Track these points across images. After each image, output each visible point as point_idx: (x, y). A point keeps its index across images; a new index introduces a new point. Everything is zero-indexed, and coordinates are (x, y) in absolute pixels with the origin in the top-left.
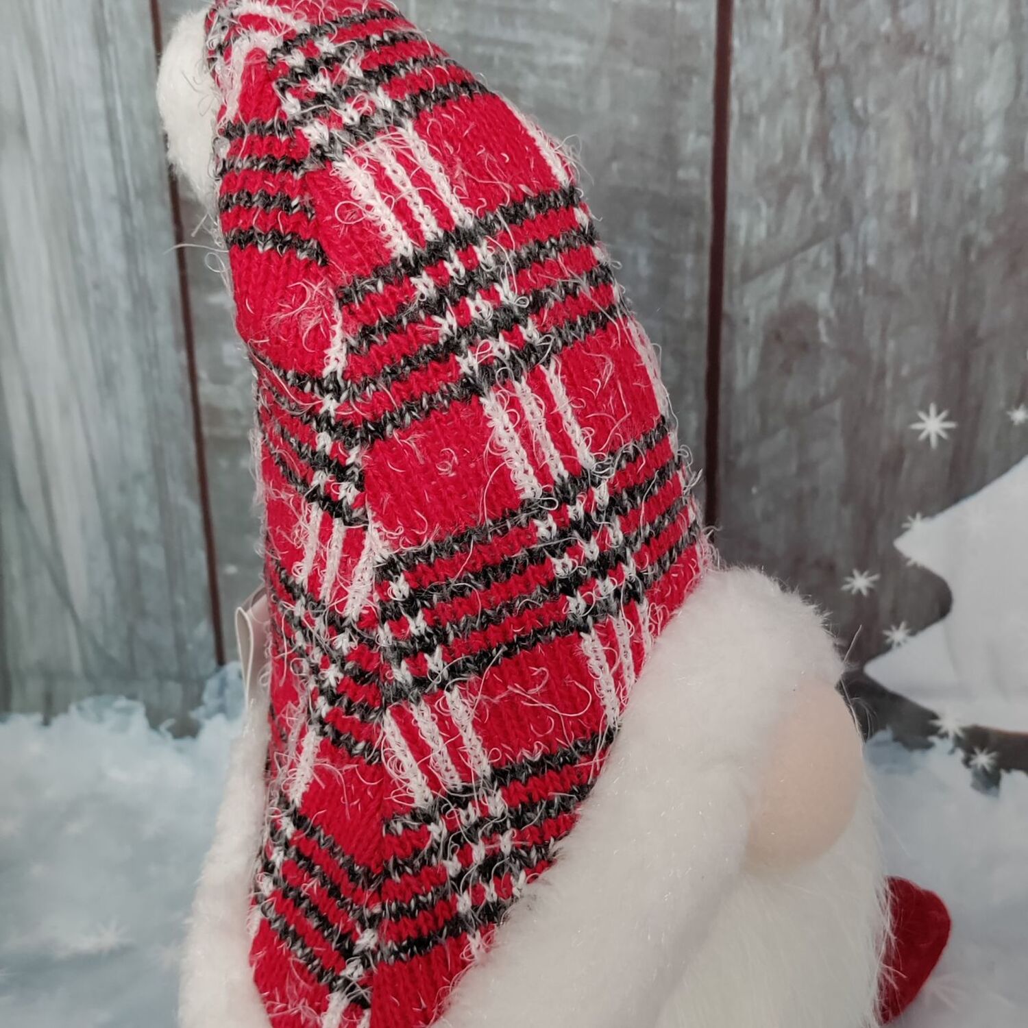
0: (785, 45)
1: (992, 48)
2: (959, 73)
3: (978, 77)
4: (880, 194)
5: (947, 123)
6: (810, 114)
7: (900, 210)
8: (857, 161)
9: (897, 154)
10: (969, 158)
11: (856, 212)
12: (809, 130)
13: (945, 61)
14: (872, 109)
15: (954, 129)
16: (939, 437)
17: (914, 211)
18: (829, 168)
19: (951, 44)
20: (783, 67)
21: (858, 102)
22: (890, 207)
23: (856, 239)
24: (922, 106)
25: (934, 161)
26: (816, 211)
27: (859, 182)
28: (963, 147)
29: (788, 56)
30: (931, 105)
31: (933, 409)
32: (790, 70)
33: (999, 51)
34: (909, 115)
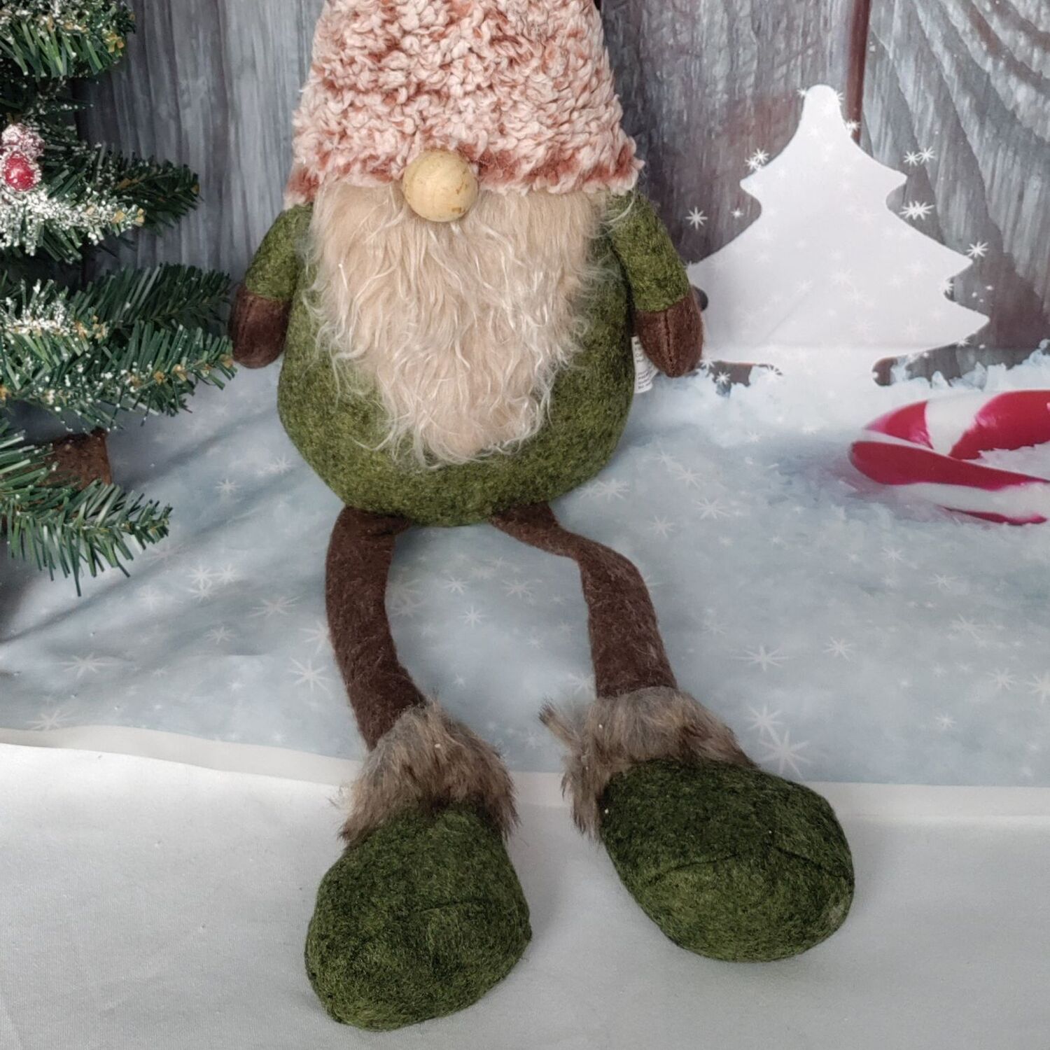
0: (623, 46)
1: (720, 51)
2: (705, 61)
3: (714, 63)
4: (669, 111)
5: (700, 81)
6: (635, 77)
7: (679, 118)
8: (658, 97)
9: (677, 94)
10: (710, 96)
11: (658, 119)
12: (635, 85)
13: (699, 57)
14: (665, 76)
15: (703, 84)
16: (699, 224)
17: (685, 118)
18: (645, 101)
19: (701, 49)
20: (623, 55)
21: (658, 74)
22: (674, 117)
23: (658, 131)
24: (688, 75)
25: (694, 97)
26: (639, 120)
27: (660, 107)
28: (707, 91)
29: (625, 51)
30: (693, 75)
31: (696, 210)
32: (626, 58)
33: (723, 52)
34: (683, 79)
